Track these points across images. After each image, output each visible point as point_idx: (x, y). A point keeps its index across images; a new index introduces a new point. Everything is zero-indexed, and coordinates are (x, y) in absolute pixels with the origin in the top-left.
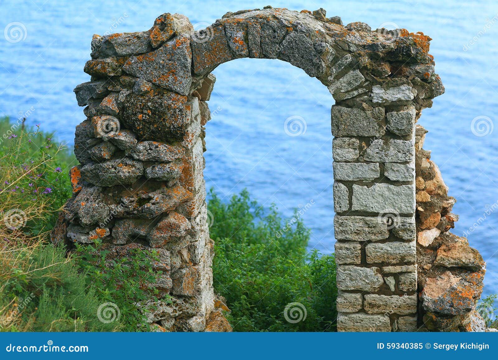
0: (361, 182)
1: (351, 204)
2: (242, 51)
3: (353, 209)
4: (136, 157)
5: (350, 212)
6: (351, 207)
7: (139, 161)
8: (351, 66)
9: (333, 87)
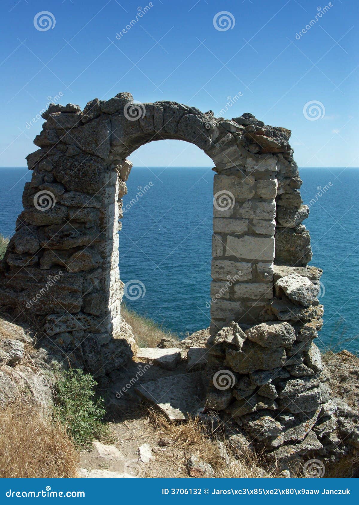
0: (232, 234)
1: (225, 250)
2: (149, 126)
3: (226, 255)
4: (62, 203)
5: (224, 258)
6: (224, 254)
7: (64, 205)
8: (230, 143)
9: (216, 158)
